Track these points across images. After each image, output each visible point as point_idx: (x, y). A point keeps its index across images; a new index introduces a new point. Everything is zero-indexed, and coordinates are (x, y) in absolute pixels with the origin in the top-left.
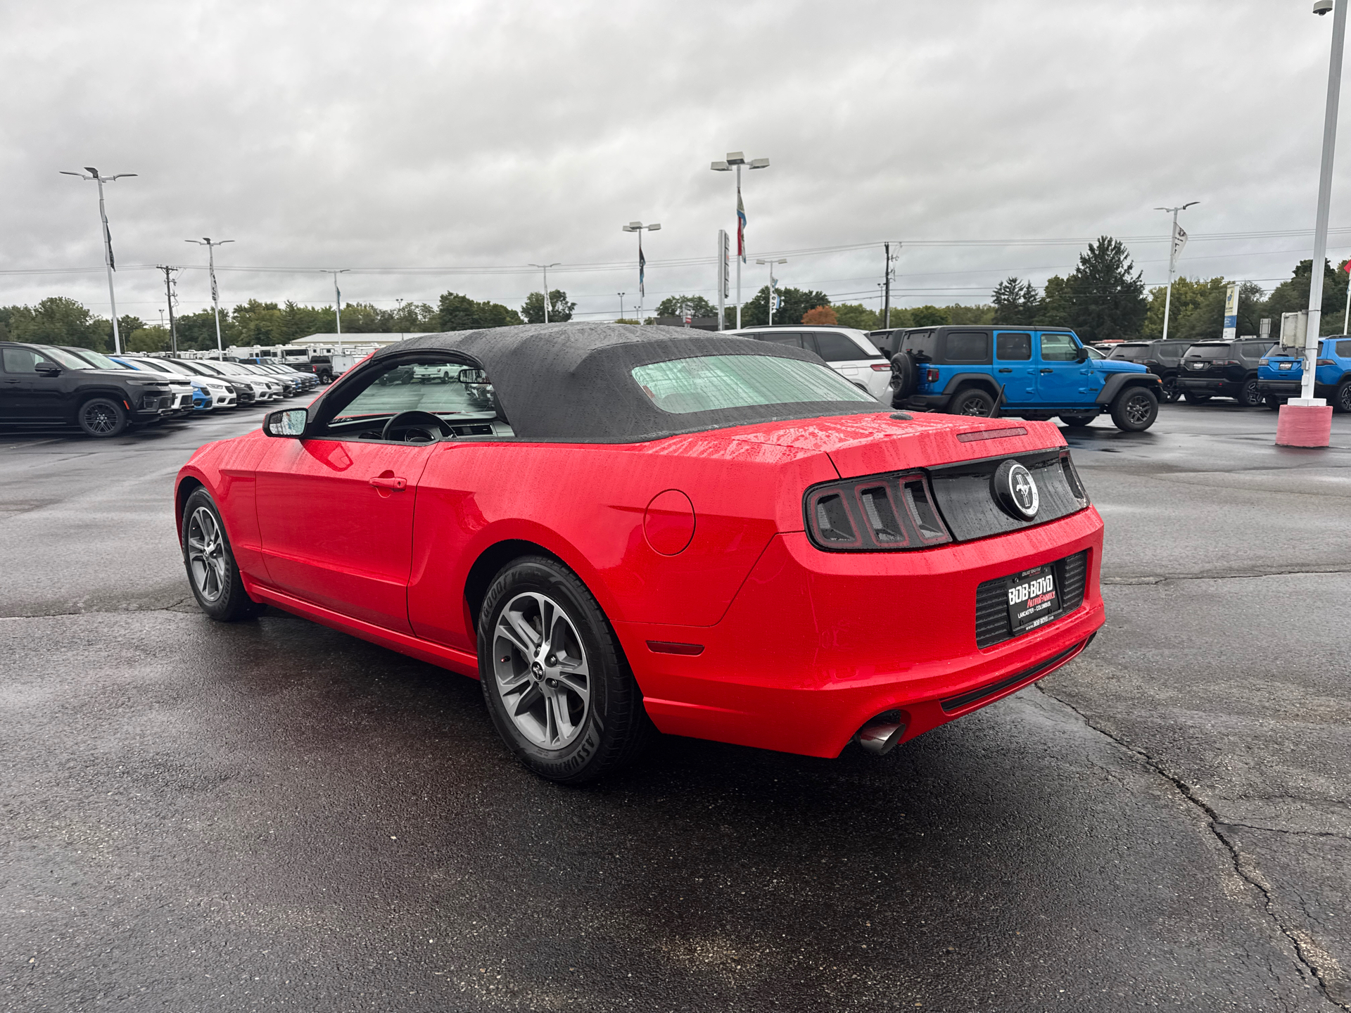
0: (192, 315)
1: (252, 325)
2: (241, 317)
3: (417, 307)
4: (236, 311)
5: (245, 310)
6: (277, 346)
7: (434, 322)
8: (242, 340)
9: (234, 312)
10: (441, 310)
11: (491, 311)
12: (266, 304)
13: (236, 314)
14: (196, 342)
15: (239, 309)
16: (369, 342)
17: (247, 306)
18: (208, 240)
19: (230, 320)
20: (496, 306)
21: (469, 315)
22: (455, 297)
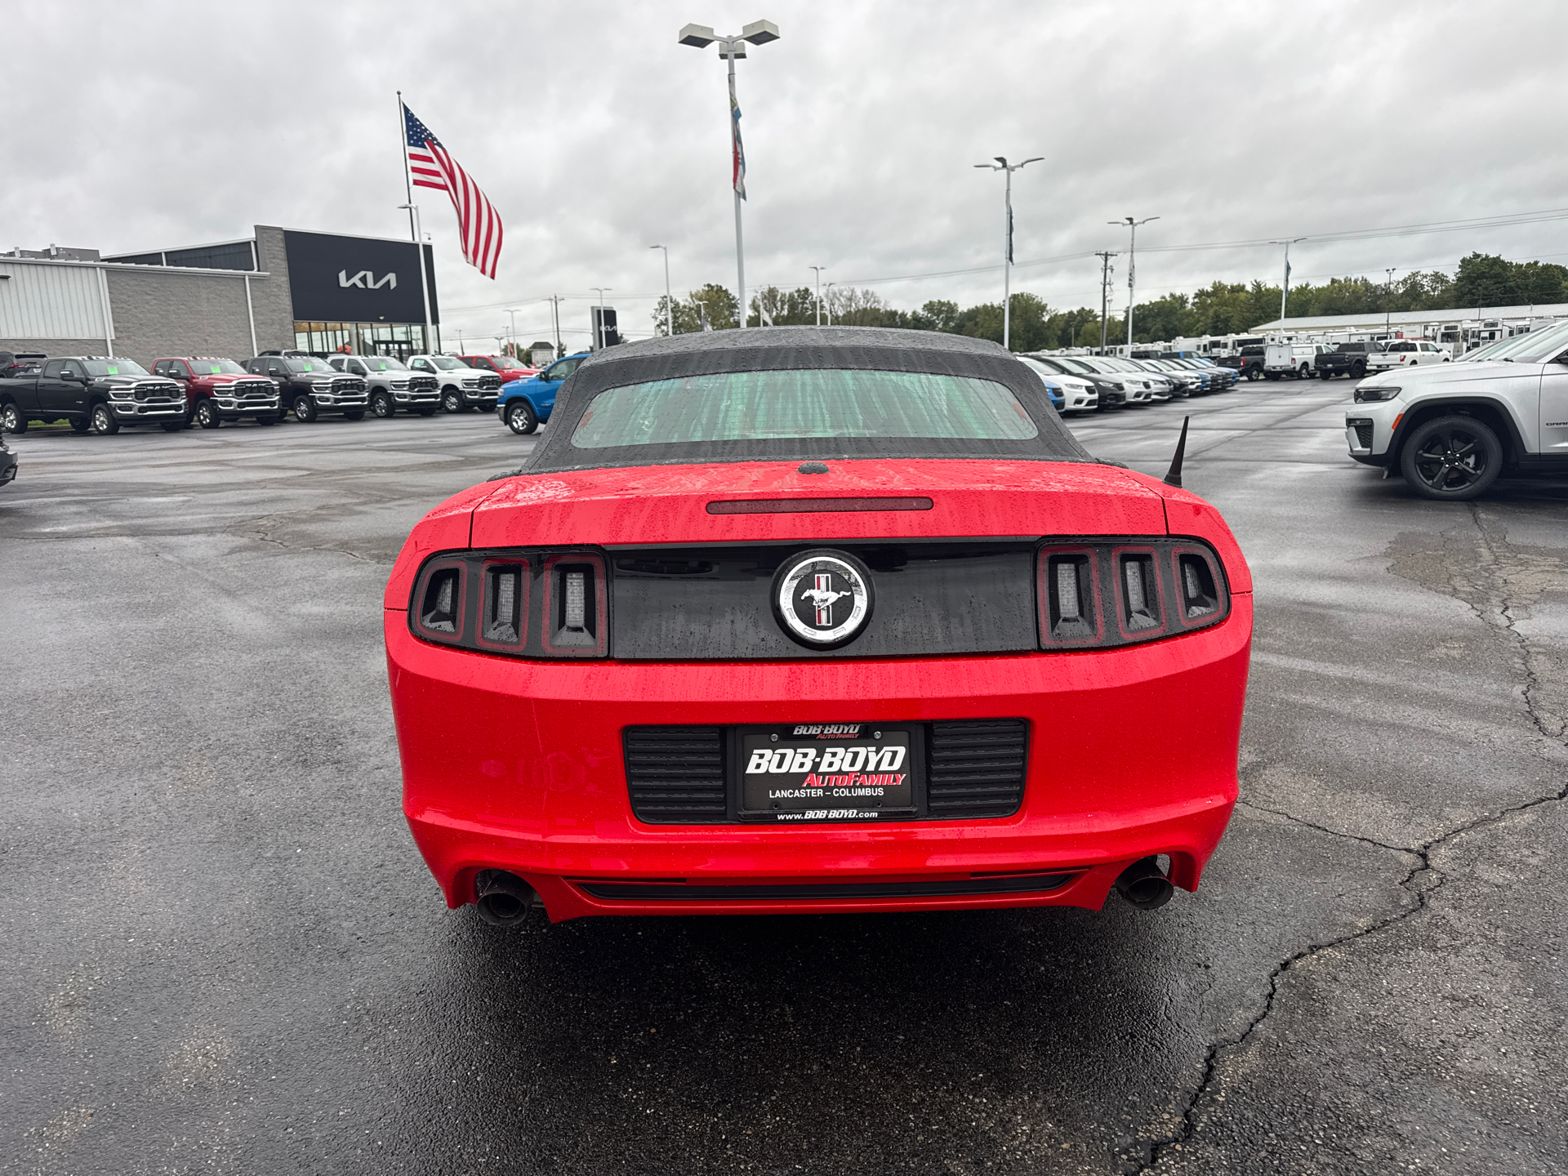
0: (1147, 303)
1: (1211, 312)
2: (1200, 303)
3: (1425, 277)
4: (1197, 296)
5: (1208, 294)
6: (1229, 335)
7: (1447, 295)
8: (1197, 329)
9: (1195, 298)
10: (1459, 279)
11: (1538, 274)
12: (1232, 287)
13: (1196, 300)
14: (1148, 334)
15: (1201, 294)
16: (1343, 327)
17: (1210, 289)
18: (1131, 220)
19: (1189, 306)
20: (1547, 267)
21: (1500, 283)
22: (1483, 259)
